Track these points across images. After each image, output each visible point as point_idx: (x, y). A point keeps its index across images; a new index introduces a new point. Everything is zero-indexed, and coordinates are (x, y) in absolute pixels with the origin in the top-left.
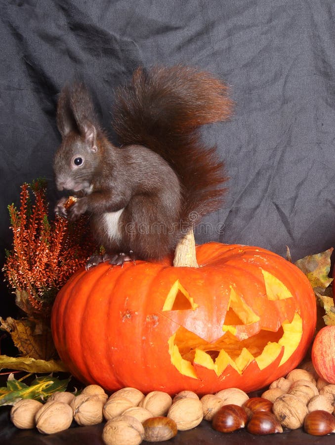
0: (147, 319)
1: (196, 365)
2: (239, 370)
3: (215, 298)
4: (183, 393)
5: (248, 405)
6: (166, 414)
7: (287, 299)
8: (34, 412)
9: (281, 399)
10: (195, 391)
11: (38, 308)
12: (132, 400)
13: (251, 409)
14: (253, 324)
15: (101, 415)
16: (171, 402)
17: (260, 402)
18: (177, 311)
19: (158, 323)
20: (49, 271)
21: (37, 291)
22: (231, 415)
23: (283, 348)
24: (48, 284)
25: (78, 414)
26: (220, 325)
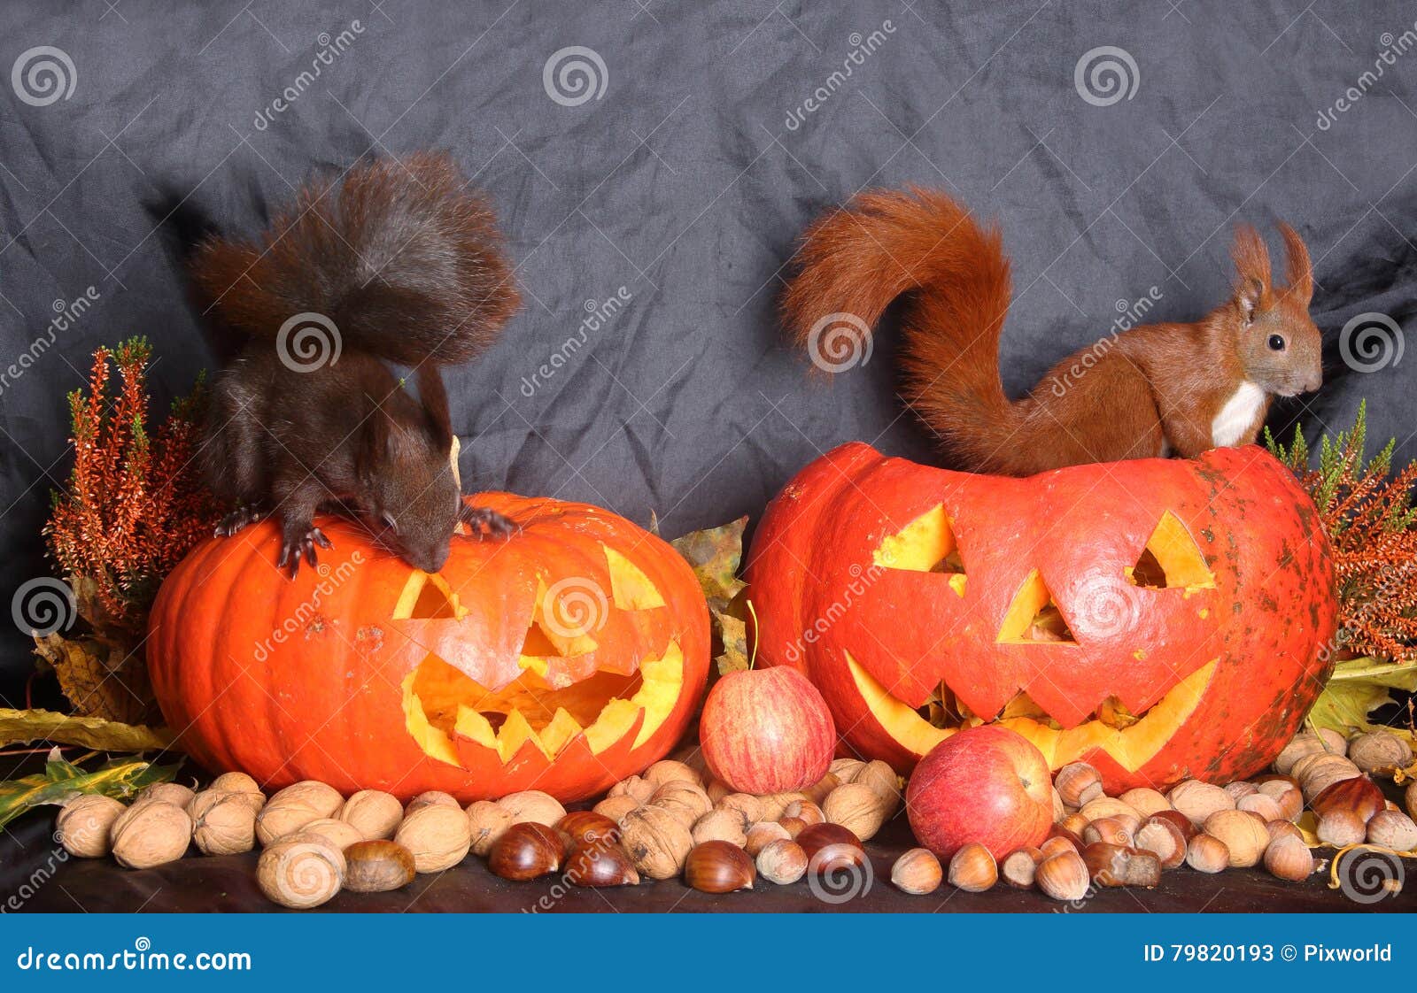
0: (358, 635)
1: (461, 738)
2: (548, 753)
3: (504, 597)
4: (428, 796)
5: (566, 825)
6: (391, 835)
7: (655, 609)
8: (108, 823)
9: (637, 815)
10: (453, 794)
11: (119, 615)
12: (320, 807)
13: (571, 835)
14: (583, 656)
15: (252, 835)
16: (401, 814)
17: (592, 821)
18: (425, 622)
19: (381, 644)
20: (145, 541)
21: (116, 579)
22: (531, 843)
23: (642, 710)
24: (141, 565)
25: (204, 829)
26: (512, 655)
